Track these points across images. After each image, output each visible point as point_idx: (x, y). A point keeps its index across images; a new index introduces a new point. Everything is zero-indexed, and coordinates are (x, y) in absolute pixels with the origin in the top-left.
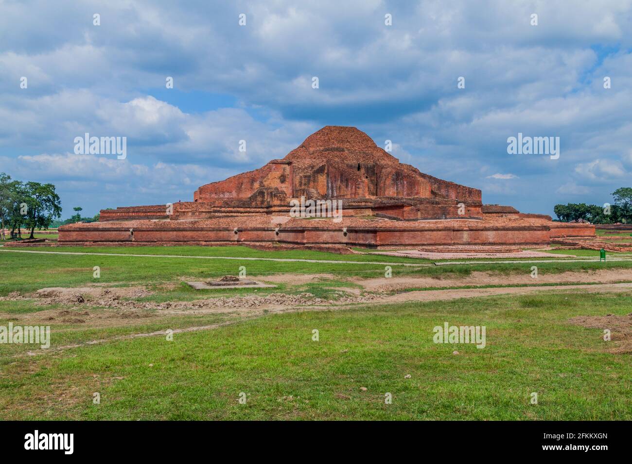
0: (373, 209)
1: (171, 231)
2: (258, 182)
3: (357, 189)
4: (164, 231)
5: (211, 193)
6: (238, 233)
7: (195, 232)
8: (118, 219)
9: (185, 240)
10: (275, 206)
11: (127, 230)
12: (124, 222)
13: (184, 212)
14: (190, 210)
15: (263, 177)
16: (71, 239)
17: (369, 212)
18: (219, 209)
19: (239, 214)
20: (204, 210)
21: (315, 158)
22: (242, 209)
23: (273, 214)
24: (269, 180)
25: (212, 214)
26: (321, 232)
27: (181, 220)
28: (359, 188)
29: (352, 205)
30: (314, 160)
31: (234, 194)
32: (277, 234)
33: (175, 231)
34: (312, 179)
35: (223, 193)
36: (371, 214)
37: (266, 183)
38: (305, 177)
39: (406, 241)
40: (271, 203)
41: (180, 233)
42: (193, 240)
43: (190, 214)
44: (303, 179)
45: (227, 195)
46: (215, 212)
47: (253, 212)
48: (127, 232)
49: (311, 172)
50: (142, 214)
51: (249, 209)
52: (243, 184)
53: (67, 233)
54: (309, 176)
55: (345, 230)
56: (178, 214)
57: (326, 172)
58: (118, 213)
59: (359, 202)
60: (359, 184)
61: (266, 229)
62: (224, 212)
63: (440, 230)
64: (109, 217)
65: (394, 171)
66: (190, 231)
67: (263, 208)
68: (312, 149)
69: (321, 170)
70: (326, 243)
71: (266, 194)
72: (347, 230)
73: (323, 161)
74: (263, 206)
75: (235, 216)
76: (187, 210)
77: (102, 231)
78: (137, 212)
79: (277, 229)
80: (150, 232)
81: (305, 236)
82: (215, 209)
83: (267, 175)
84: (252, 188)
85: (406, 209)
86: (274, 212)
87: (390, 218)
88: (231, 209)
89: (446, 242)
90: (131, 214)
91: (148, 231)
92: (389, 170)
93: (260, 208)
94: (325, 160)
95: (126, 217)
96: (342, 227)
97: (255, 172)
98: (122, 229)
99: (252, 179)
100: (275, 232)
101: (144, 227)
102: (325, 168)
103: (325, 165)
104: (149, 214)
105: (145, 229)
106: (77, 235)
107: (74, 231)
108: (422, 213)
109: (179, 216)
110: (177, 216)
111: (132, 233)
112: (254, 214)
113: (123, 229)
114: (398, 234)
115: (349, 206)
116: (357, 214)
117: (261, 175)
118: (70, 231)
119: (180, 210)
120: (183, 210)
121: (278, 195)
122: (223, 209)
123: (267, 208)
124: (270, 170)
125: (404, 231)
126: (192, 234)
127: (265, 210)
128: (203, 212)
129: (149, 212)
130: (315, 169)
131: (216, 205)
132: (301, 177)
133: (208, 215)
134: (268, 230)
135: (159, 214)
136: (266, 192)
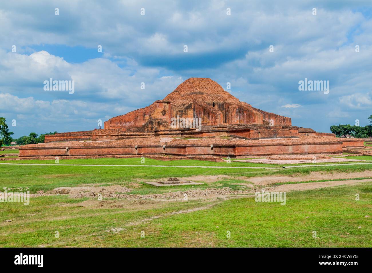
0: (227, 132)
1: (94, 148)
2: (148, 115)
3: (216, 119)
4: (90, 148)
5: (118, 123)
6: (138, 149)
7: (110, 149)
8: (57, 141)
9: (104, 154)
10: (161, 131)
11: (64, 148)
12: (61, 143)
13: (101, 136)
14: (105, 134)
15: (151, 112)
16: (28, 155)
17: (225, 134)
18: (123, 133)
19: (137, 137)
20: (114, 134)
21: (185, 99)
22: (139, 133)
23: (160, 136)
24: (155, 114)
25: (119, 136)
26: (196, 148)
27: (100, 141)
28: (217, 118)
29: (214, 130)
30: (185, 100)
31: (133, 123)
32: (164, 149)
33: (97, 148)
34: (184, 112)
35: (125, 122)
36: (226, 136)
37: (153, 116)
38: (179, 111)
39: (254, 152)
40: (158, 129)
41: (100, 150)
42: (109, 154)
43: (105, 137)
44: (178, 113)
45: (128, 124)
46: (121, 135)
47: (146, 135)
48: (64, 150)
49: (183, 108)
50: (72, 138)
51: (143, 133)
52: (139, 117)
53: (25, 151)
54: (182, 111)
55: (212, 146)
56: (97, 137)
57: (193, 108)
58: (57, 137)
59: (218, 128)
60: (217, 116)
61: (157, 146)
62: (127, 135)
63: (275, 145)
64: (51, 140)
65: (237, 107)
66: (107, 148)
67: (152, 132)
68: (183, 93)
69: (189, 107)
70: (200, 155)
71: (154, 123)
72: (214, 146)
73: (191, 101)
74: (152, 131)
75: (134, 138)
76: (103, 134)
77: (48, 149)
78: (69, 136)
79: (164, 146)
80: (80, 150)
81: (187, 150)
82: (121, 133)
83: (154, 110)
84: (144, 119)
85: (251, 132)
86: (161, 134)
87: (240, 138)
88: (132, 133)
89: (278, 153)
90: (65, 138)
91: (79, 149)
92: (234, 106)
93: (150, 132)
94: (192, 100)
95: (62, 140)
96: (210, 144)
97: (146, 109)
98: (61, 148)
99: (144, 113)
100: (163, 148)
101: (77, 146)
102: (192, 106)
103: (192, 104)
104: (77, 137)
105: (77, 147)
106: (31, 152)
107: (29, 149)
108: (261, 134)
109: (98, 138)
110: (96, 138)
111: (68, 151)
112: (146, 136)
113: (62, 148)
114: (248, 148)
115: (212, 130)
116: (217, 135)
117: (150, 110)
118: (27, 149)
119: (99, 135)
120: (101, 134)
121: (163, 123)
122: (126, 133)
123: (155, 132)
124: (156, 107)
125: (253, 146)
126: (108, 150)
127: (154, 133)
128: (114, 135)
129: (77, 136)
130: (186, 106)
131: (122, 131)
132: (177, 112)
133: (117, 137)
134: (158, 147)
135: (83, 137)
136: (154, 122)
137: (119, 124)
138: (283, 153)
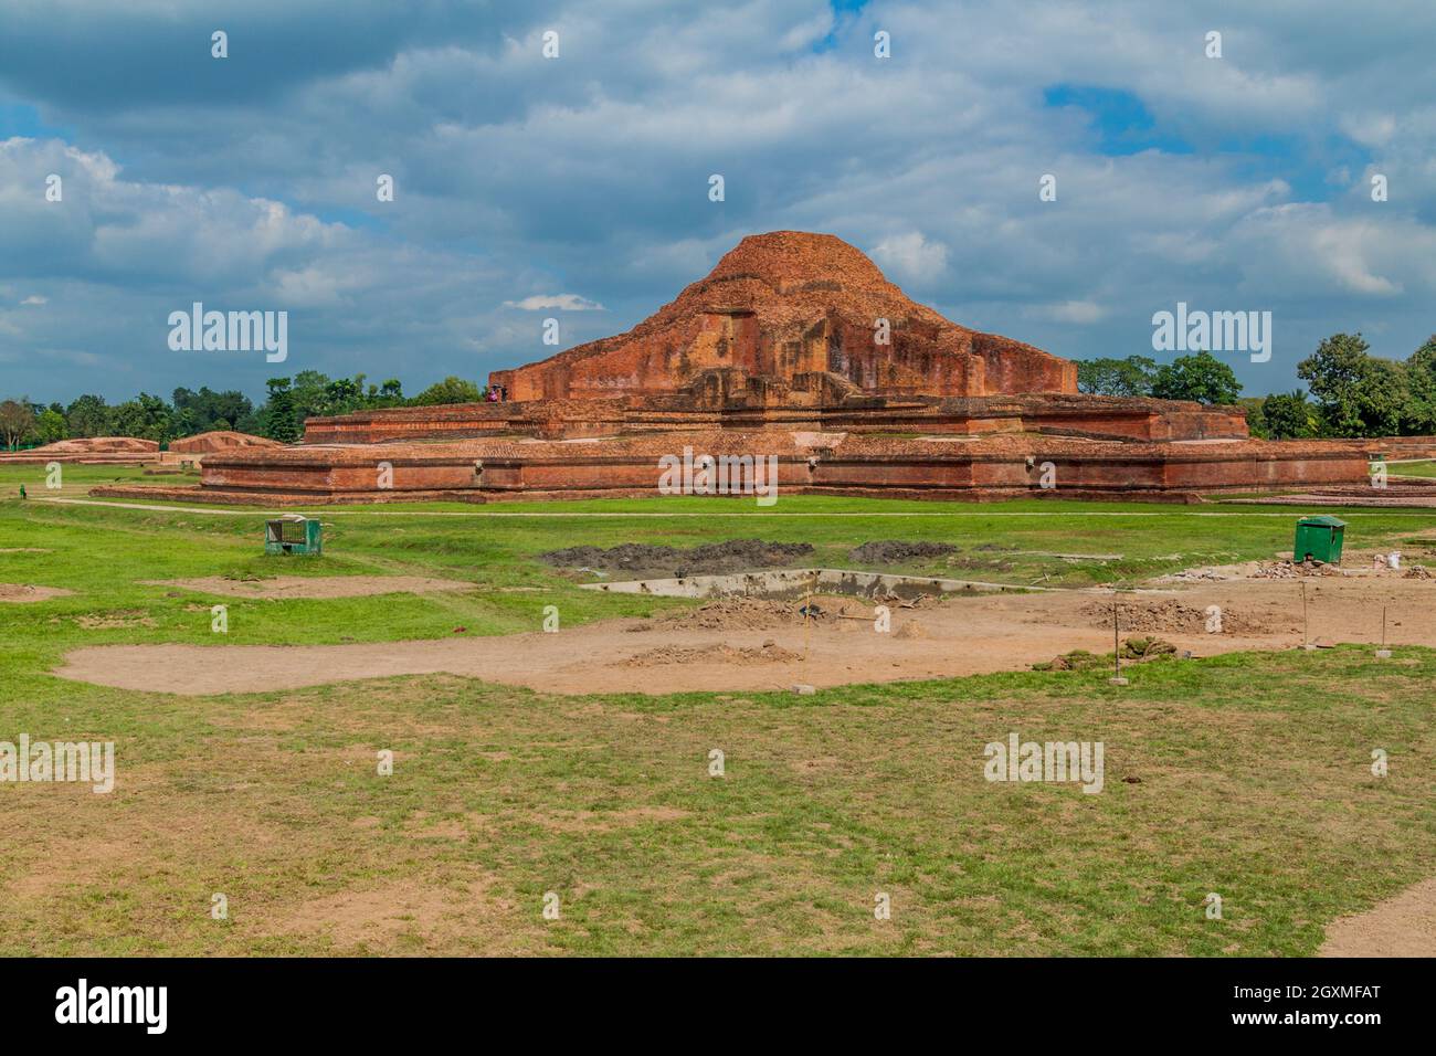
0: (1025, 418)
1: (591, 464)
2: (678, 354)
4: (580, 464)
7: (634, 467)
9: (618, 484)
10: (770, 409)
11: (469, 463)
12: (454, 445)
13: (573, 422)
14: (585, 417)
15: (687, 344)
16: (358, 486)
17: (1018, 425)
18: (636, 414)
19: (674, 427)
20: (610, 418)
21: (798, 305)
22: (679, 414)
23: (767, 426)
24: (699, 351)
25: (625, 425)
27: (571, 441)
30: (797, 309)
31: (635, 382)
32: (811, 468)
34: (802, 350)
35: (614, 377)
37: (692, 357)
38: (791, 344)
40: (753, 403)
42: (632, 484)
43: (584, 425)
44: (788, 350)
45: (621, 383)
46: (631, 420)
47: (697, 422)
48: (469, 468)
49: (802, 335)
51: (690, 416)
52: (652, 359)
53: (349, 472)
54: (798, 344)
55: (1031, 460)
56: (562, 426)
57: (826, 334)
59: (1004, 405)
61: (794, 459)
62: (647, 422)
66: (625, 463)
67: (715, 412)
68: (784, 285)
69: (816, 332)
70: (1001, 487)
71: (720, 382)
72: (1037, 462)
73: (818, 312)
74: (716, 407)
75: (667, 431)
76: (579, 418)
77: (419, 466)
79: (813, 459)
82: (631, 414)
83: (695, 338)
84: (666, 368)
85: (1152, 420)
86: (770, 421)
87: (1094, 437)
88: (660, 415)
93: (709, 412)
94: (822, 309)
96: (1024, 455)
98: (456, 461)
99: (667, 348)
100: (808, 465)
101: (539, 455)
102: (824, 328)
103: (823, 320)
106: (369, 475)
107: (363, 466)
108: (1173, 429)
109: (564, 430)
110: (560, 430)
111: (479, 471)
112: (699, 426)
113: (461, 461)
116: (1001, 428)
117: (684, 338)
118: (356, 467)
119: (569, 418)
120: (573, 418)
121: (775, 385)
122: (644, 415)
123: (723, 412)
124: (701, 326)
126: (628, 472)
127: (719, 416)
128: (609, 421)
129: (469, 421)
130: (808, 328)
131: (632, 407)
132: (784, 346)
133: (617, 429)
134: (796, 462)
136: (720, 378)
137: (596, 384)
138: (1256, 481)
